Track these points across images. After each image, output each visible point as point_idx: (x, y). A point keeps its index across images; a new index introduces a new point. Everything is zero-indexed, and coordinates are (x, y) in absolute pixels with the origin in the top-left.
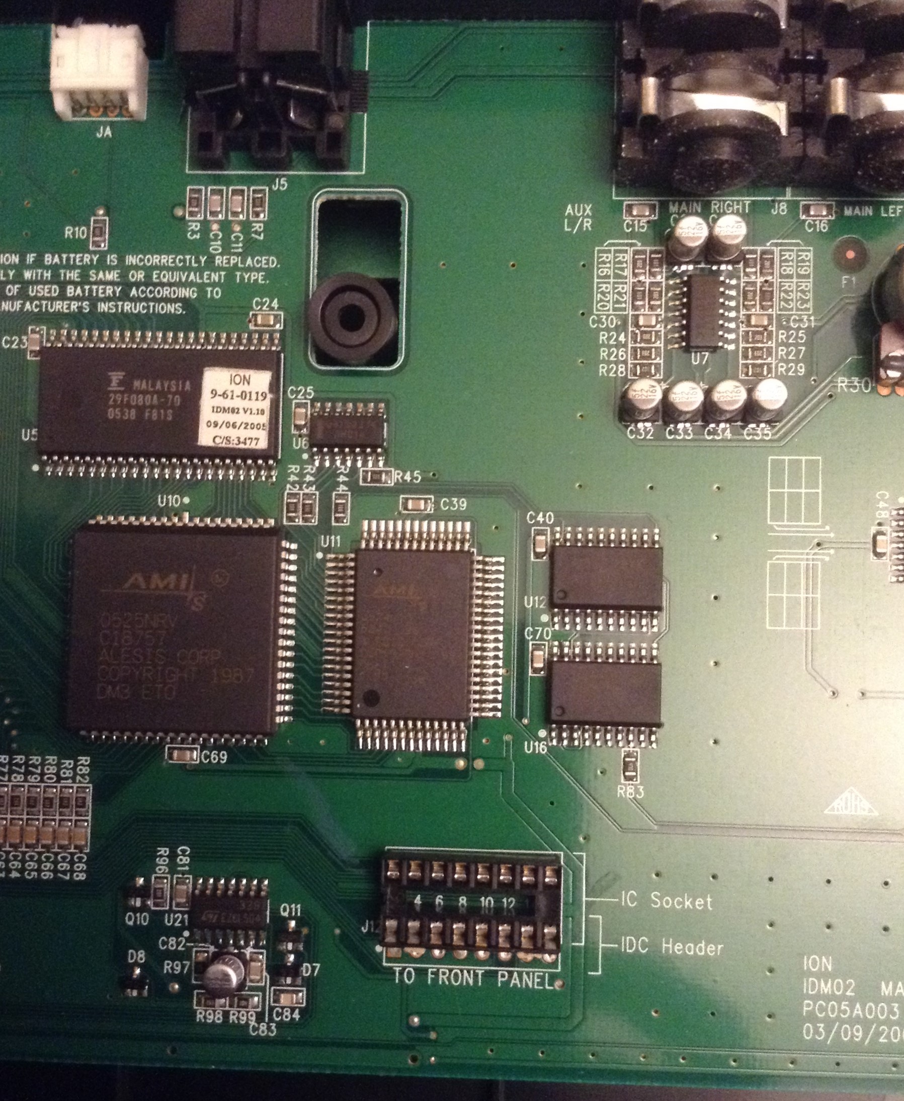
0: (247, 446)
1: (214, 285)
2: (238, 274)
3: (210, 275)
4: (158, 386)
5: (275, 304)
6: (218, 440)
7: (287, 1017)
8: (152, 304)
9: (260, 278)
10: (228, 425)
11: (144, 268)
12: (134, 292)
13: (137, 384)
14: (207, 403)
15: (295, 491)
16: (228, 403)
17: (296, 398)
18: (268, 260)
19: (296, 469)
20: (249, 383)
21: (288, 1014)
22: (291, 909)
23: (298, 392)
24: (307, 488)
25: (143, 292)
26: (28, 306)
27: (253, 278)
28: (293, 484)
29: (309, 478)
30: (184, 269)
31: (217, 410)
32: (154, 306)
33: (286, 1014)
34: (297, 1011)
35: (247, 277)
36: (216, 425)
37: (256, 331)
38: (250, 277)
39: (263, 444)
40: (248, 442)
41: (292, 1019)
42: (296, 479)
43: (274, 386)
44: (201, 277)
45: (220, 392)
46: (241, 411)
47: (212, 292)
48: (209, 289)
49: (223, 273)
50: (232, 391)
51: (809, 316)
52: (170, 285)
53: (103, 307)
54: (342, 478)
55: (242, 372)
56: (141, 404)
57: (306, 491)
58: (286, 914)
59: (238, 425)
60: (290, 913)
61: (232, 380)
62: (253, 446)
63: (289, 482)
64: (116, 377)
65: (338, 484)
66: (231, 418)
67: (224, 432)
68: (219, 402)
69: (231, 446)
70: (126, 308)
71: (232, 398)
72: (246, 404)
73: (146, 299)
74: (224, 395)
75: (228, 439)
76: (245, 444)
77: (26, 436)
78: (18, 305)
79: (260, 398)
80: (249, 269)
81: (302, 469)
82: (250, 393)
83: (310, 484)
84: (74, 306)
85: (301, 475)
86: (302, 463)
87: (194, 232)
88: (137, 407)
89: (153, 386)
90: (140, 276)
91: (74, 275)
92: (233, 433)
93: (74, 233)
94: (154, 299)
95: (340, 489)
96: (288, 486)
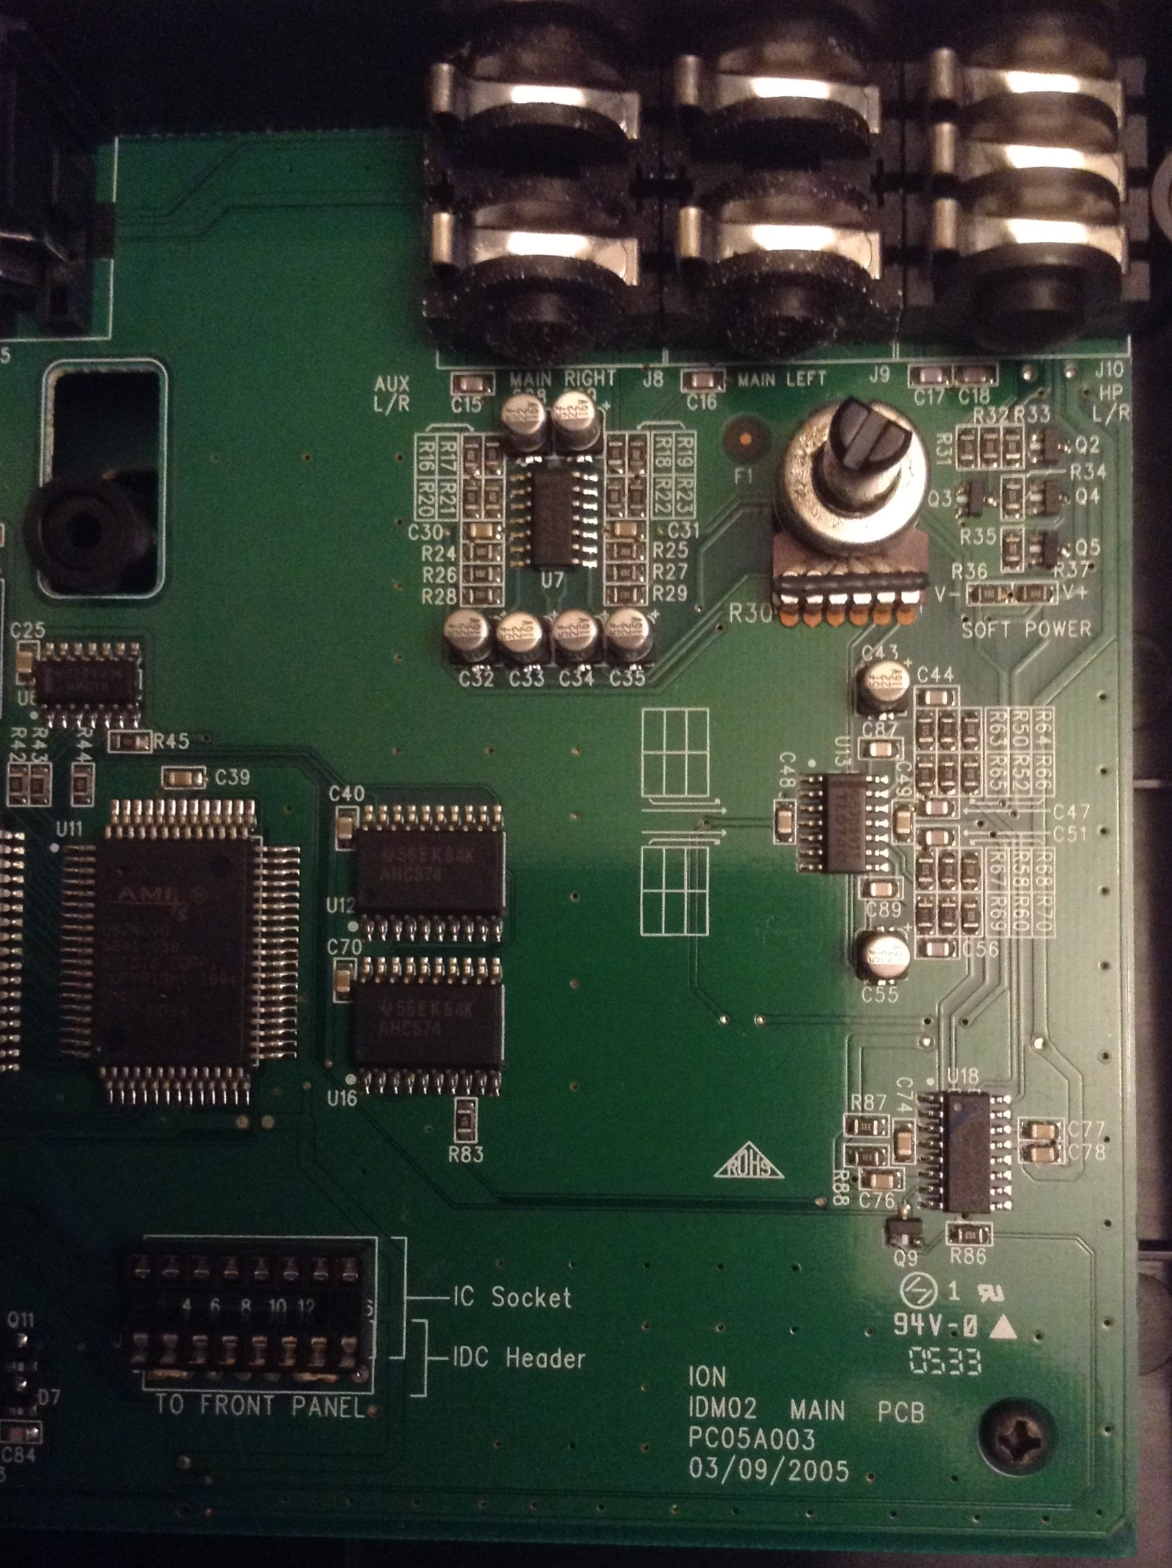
7: (19, 1458)
15: (21, 762)
17: (21, 638)
19: (22, 732)
21: (21, 1454)
22: (21, 1319)
23: (23, 630)
24: (37, 757)
28: (18, 752)
29: (39, 745)
33: (17, 1454)
34: (32, 1451)
41: (27, 1460)
42: (23, 746)
51: (692, 522)
54: (84, 744)
57: (36, 762)
58: (14, 1325)
60: (20, 1324)
63: (13, 750)
65: (78, 752)
81: (31, 732)
83: (40, 752)
85: (29, 741)
86: (29, 724)
95: (81, 759)
96: (12, 755)
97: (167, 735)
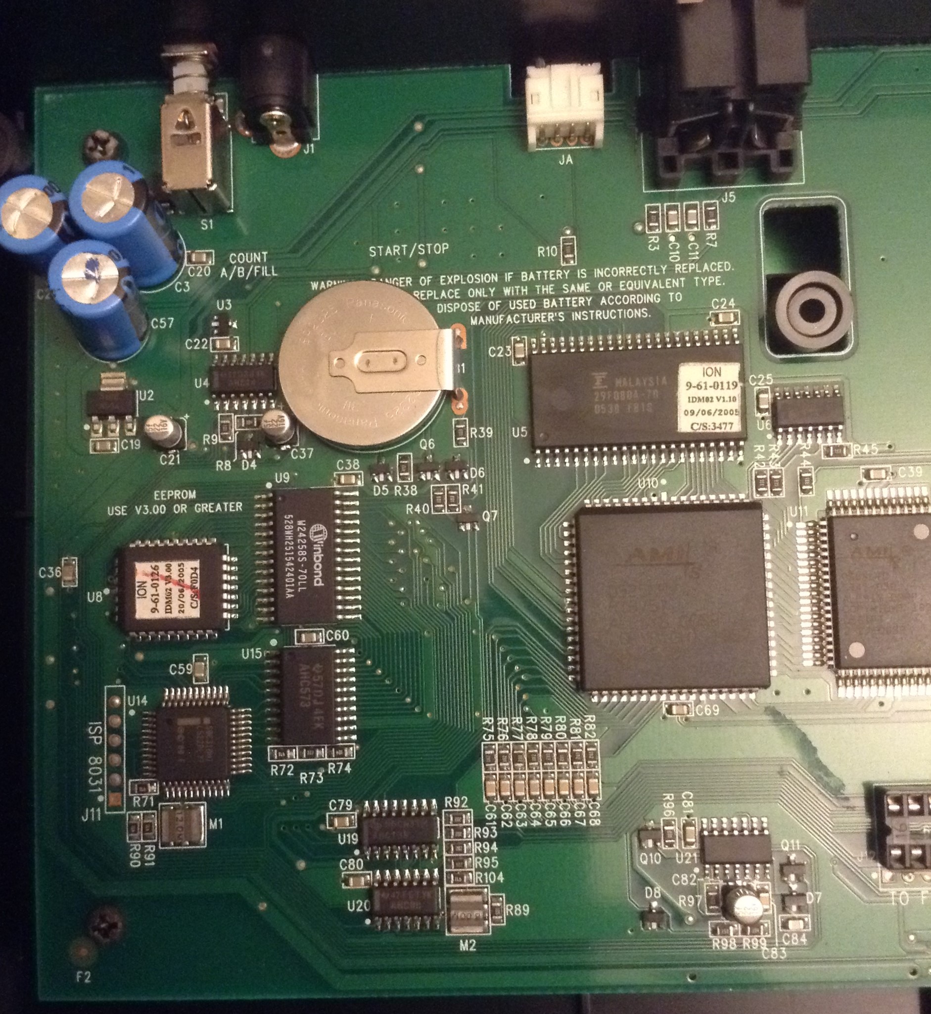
0: (723, 430)
1: (675, 290)
2: (697, 278)
3: (671, 282)
4: (638, 382)
5: (732, 303)
6: (695, 427)
7: (795, 941)
8: (620, 311)
9: (717, 281)
10: (703, 412)
11: (611, 279)
12: (603, 301)
13: (618, 382)
14: (683, 395)
15: (762, 468)
16: (702, 393)
17: (757, 385)
18: (723, 265)
19: (762, 448)
20: (720, 375)
21: (796, 938)
22: (790, 844)
23: (759, 380)
24: (773, 464)
25: (611, 300)
26: (509, 319)
27: (710, 281)
28: (760, 462)
29: (774, 456)
30: (646, 278)
31: (692, 400)
32: (622, 313)
33: (793, 938)
34: (804, 935)
35: (704, 281)
36: (693, 413)
37: (716, 328)
38: (707, 280)
39: (737, 428)
40: (723, 426)
41: (800, 942)
42: (763, 457)
43: (743, 377)
44: (664, 284)
45: (694, 384)
46: (715, 400)
47: (674, 296)
48: (671, 294)
49: (682, 279)
50: (705, 383)
52: (636, 292)
53: (577, 316)
54: (805, 454)
55: (713, 365)
56: (623, 399)
57: (773, 468)
58: (787, 849)
59: (713, 412)
60: (790, 847)
61: (705, 373)
62: (728, 430)
63: (756, 460)
64: (599, 377)
65: (801, 460)
66: (706, 406)
67: (701, 419)
68: (694, 392)
69: (708, 431)
70: (597, 315)
71: (706, 389)
72: (719, 393)
73: (615, 307)
74: (699, 387)
75: (705, 426)
76: (721, 428)
77: (516, 434)
78: (500, 318)
79: (731, 387)
80: (707, 274)
82: (722, 383)
83: (775, 461)
84: (551, 316)
85: (767, 453)
86: (767, 443)
87: (654, 245)
88: (620, 402)
89: (634, 382)
90: (609, 286)
91: (549, 289)
92: (709, 420)
93: (546, 252)
94: (622, 306)
95: (804, 464)
96: (756, 464)
97: (863, 446)
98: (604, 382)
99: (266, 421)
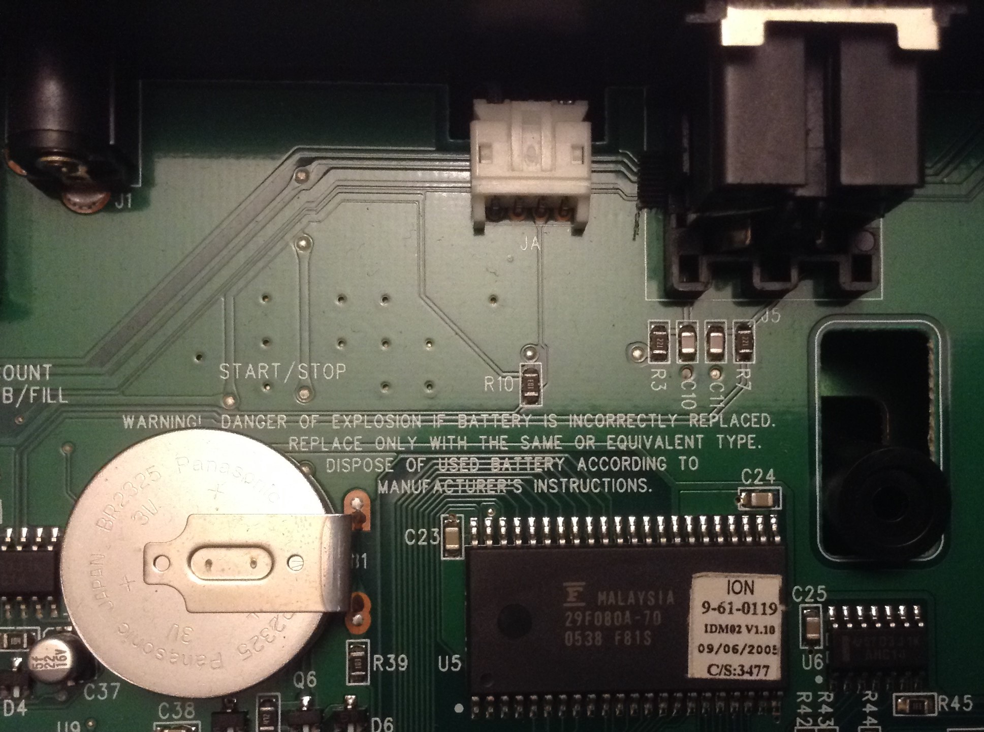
0: (754, 677)
1: (688, 452)
2: (720, 436)
3: (683, 440)
4: (631, 600)
5: (771, 476)
6: (714, 670)
8: (606, 480)
9: (750, 442)
10: (727, 649)
11: (594, 431)
12: (581, 465)
13: (602, 597)
14: (698, 620)
15: (808, 726)
16: (725, 619)
17: (803, 602)
18: (759, 418)
19: (808, 697)
20: (752, 592)
23: (805, 594)
24: (823, 722)
25: (594, 464)
26: (437, 486)
27: (739, 442)
28: (805, 717)
29: (825, 709)
30: (648, 431)
31: (711, 629)
32: (610, 483)
35: (731, 440)
36: (711, 649)
37: (745, 513)
38: (736, 440)
39: (774, 674)
40: (755, 671)
42: (809, 710)
43: (785, 595)
44: (672, 443)
45: (714, 605)
46: (744, 629)
47: (686, 461)
48: (683, 458)
49: (700, 436)
50: (731, 603)
52: (630, 453)
53: (541, 486)
54: (869, 708)
55: (745, 577)
56: (608, 624)
57: (823, 726)
59: (740, 648)
61: (730, 590)
62: (761, 677)
63: (799, 715)
64: (574, 588)
65: (864, 716)
66: (731, 639)
67: (722, 659)
68: (714, 617)
69: (732, 677)
70: (571, 486)
71: (731, 612)
72: (750, 619)
73: (599, 474)
74: (720, 609)
75: (727, 668)
76: (751, 673)
77: (444, 666)
78: (424, 483)
79: (768, 611)
80: (735, 431)
81: (816, 697)
82: (755, 605)
83: (827, 717)
84: (502, 484)
85: (815, 705)
86: (815, 688)
87: (659, 382)
88: (602, 628)
89: (625, 599)
90: (590, 442)
91: (500, 443)
92: (734, 660)
93: (496, 385)
94: (610, 473)
95: (868, 722)
96: (798, 720)
97: (951, 697)
98: (580, 597)
99: (36, 659)
